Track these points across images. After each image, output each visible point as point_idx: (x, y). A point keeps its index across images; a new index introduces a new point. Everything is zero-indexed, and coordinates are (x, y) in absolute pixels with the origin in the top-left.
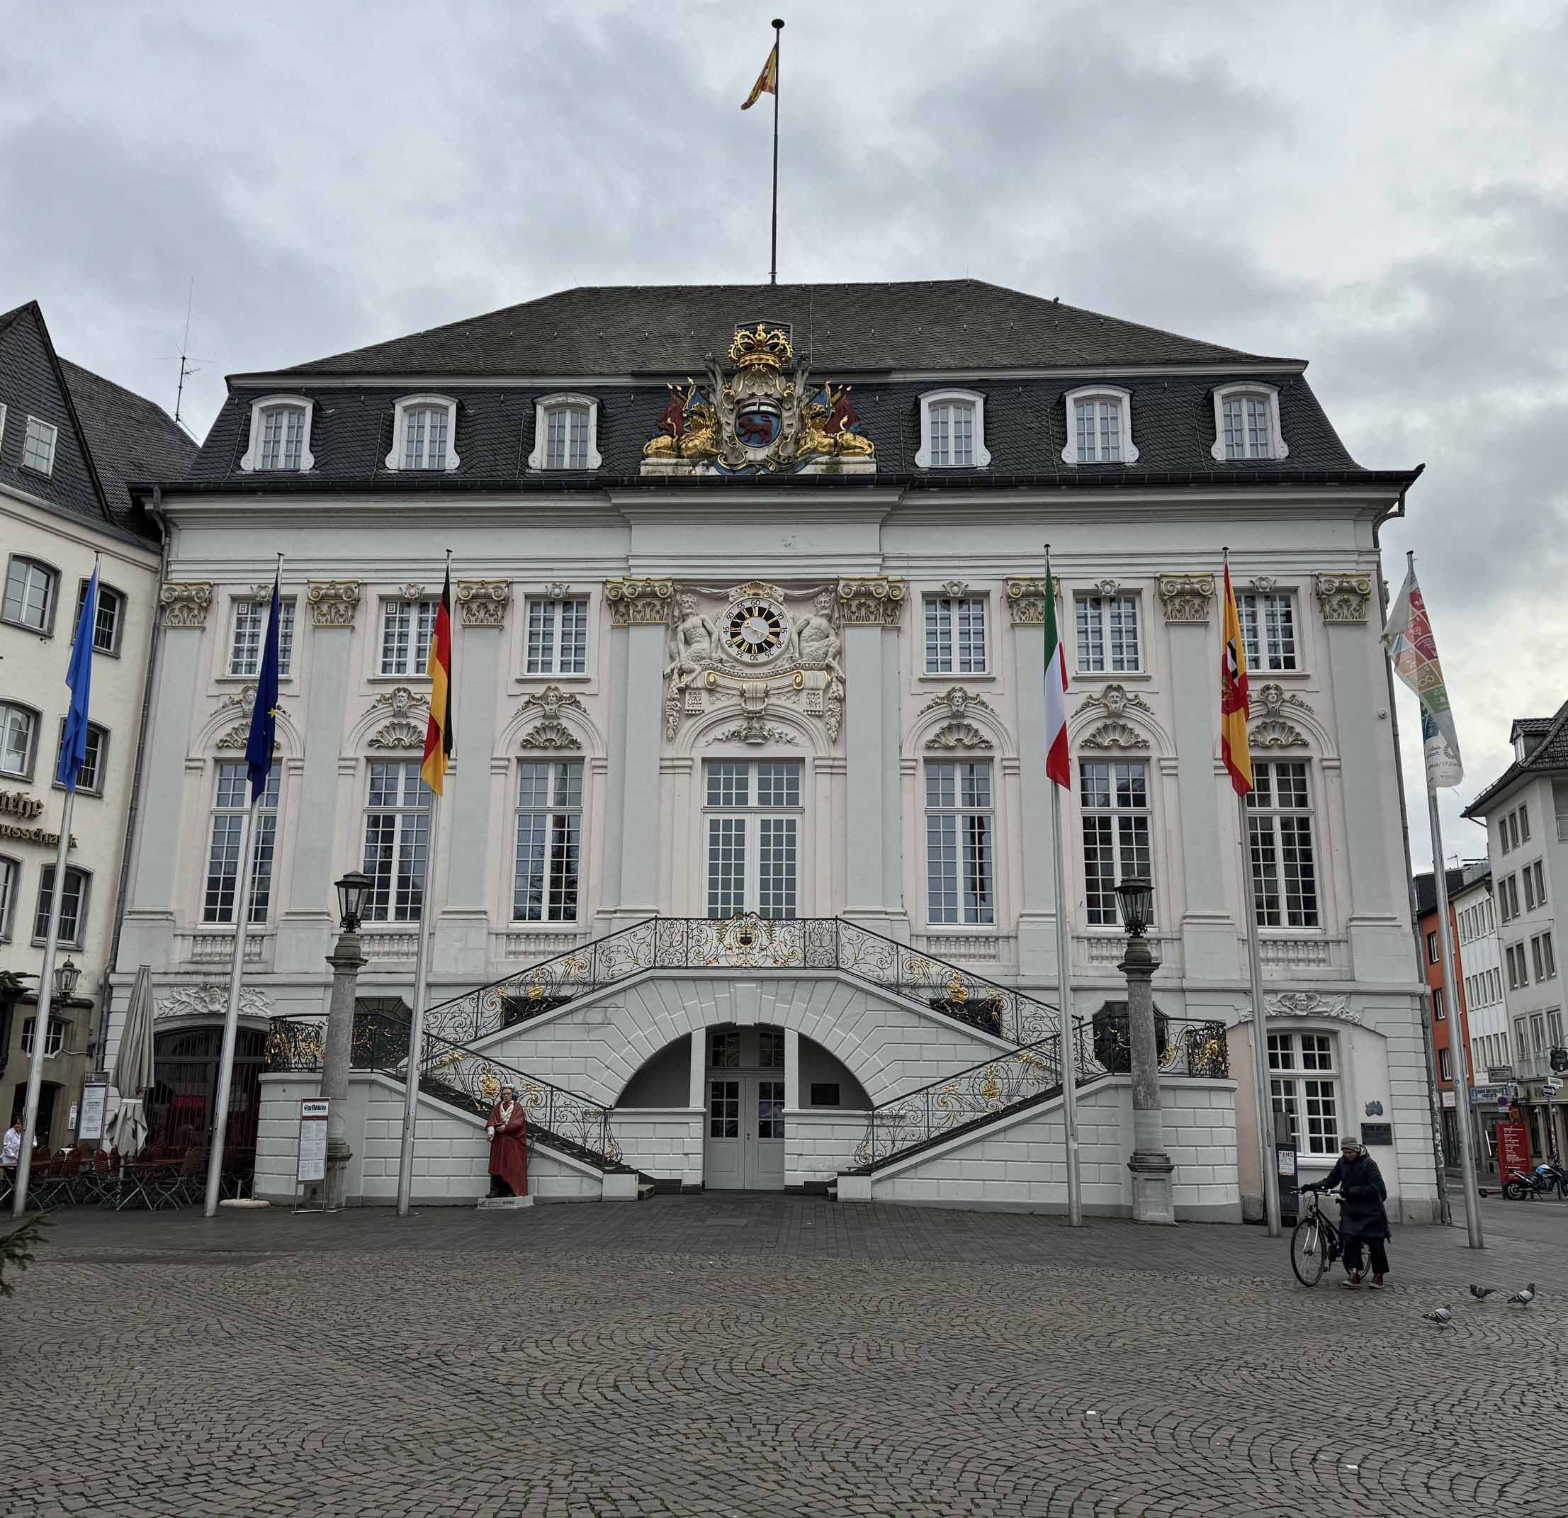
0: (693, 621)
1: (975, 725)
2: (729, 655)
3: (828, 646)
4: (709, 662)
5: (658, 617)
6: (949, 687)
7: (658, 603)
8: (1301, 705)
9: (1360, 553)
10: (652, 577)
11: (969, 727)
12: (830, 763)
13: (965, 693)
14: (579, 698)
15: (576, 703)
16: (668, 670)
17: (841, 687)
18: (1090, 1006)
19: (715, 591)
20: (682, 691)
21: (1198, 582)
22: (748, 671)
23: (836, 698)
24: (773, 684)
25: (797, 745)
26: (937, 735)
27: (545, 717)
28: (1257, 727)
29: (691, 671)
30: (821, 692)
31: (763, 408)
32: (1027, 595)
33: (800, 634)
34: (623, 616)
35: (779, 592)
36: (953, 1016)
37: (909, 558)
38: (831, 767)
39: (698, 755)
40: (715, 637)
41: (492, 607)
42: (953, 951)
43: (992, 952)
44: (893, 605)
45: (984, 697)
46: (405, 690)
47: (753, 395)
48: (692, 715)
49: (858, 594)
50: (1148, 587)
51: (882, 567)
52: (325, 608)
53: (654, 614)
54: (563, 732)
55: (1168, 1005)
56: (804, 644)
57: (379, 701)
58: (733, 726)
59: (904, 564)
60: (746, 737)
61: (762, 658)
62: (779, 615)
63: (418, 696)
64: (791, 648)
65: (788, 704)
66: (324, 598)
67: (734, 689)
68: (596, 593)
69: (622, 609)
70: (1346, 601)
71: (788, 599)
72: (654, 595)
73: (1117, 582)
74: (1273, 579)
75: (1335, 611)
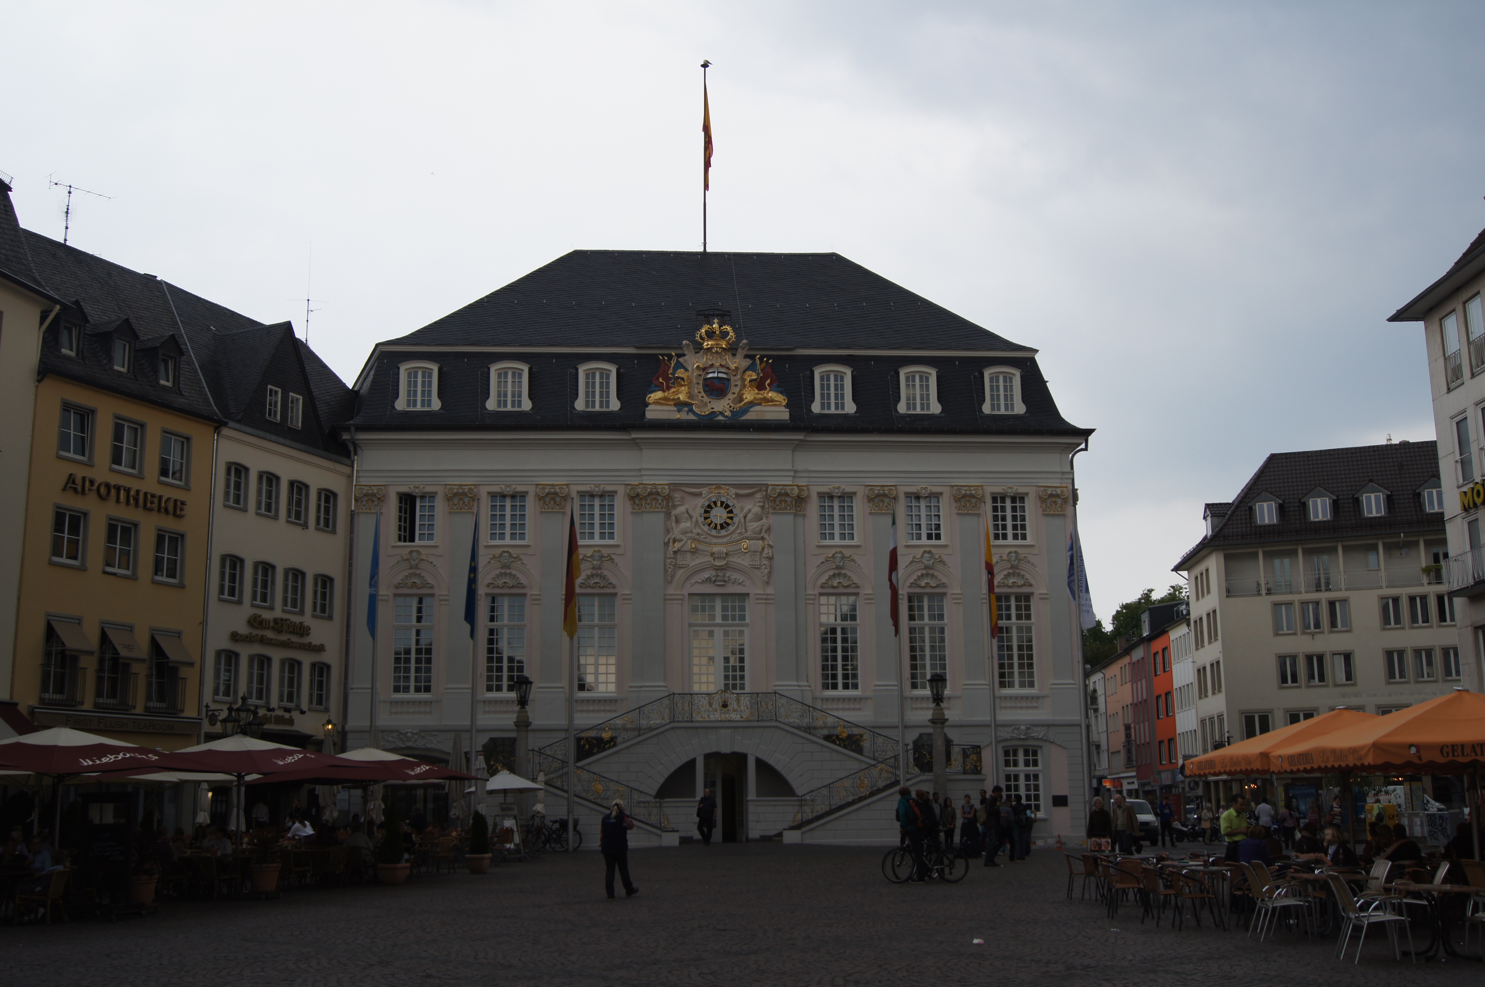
0: (681, 509)
1: (849, 573)
2: (703, 530)
3: (763, 525)
4: (690, 535)
5: (660, 507)
6: (834, 551)
7: (660, 498)
8: (1029, 562)
9: (1063, 473)
10: (657, 482)
11: (845, 575)
12: (765, 597)
13: (843, 554)
14: (613, 557)
15: (612, 559)
16: (666, 540)
17: (770, 551)
18: (912, 736)
19: (693, 490)
20: (675, 552)
21: (974, 490)
22: (715, 540)
23: (768, 557)
24: (730, 549)
25: (745, 586)
26: (827, 580)
27: (593, 568)
28: (1005, 575)
29: (680, 540)
30: (758, 554)
31: (720, 375)
32: (878, 496)
33: (745, 517)
34: (638, 505)
35: (733, 491)
36: (839, 745)
37: (810, 471)
38: (766, 599)
39: (685, 593)
40: (694, 519)
41: (558, 499)
42: (836, 707)
43: (858, 706)
44: (800, 500)
45: (854, 557)
46: (507, 552)
47: (712, 365)
48: (682, 567)
49: (780, 494)
50: (946, 491)
51: (794, 477)
52: (456, 501)
53: (658, 505)
54: (604, 577)
55: (953, 735)
56: (747, 524)
57: (491, 559)
58: (706, 575)
59: (807, 475)
60: (715, 581)
61: (723, 532)
62: (733, 506)
63: (515, 556)
64: (740, 526)
65: (739, 561)
66: (456, 495)
67: (707, 551)
68: (621, 490)
69: (637, 502)
70: (1055, 502)
71: (737, 495)
72: (658, 494)
73: (929, 488)
74: (1015, 488)
75: (1048, 507)
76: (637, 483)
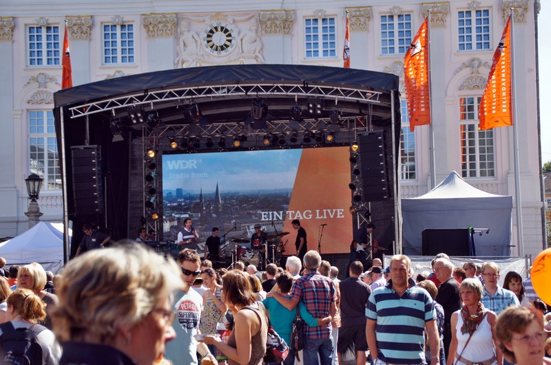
0: (187, 35)
2: (206, 52)
3: (257, 46)
4: (196, 56)
5: (169, 33)
7: (168, 25)
10: (166, 12)
19: (197, 18)
21: (441, 6)
22: (216, 60)
28: (468, 80)
29: (188, 61)
32: (355, 16)
33: (242, 40)
34: (151, 32)
35: (231, 18)
40: (199, 43)
41: (84, 30)
44: (288, 23)
46: (43, 74)
49: (270, 19)
50: (416, 9)
51: (282, 3)
56: (244, 45)
57: (31, 80)
61: (223, 53)
62: (231, 31)
63: (50, 77)
68: (137, 20)
69: (151, 29)
70: (516, 12)
71: (235, 21)
72: (167, 21)
73: (401, 7)
74: (479, 2)
76: (149, 13)
